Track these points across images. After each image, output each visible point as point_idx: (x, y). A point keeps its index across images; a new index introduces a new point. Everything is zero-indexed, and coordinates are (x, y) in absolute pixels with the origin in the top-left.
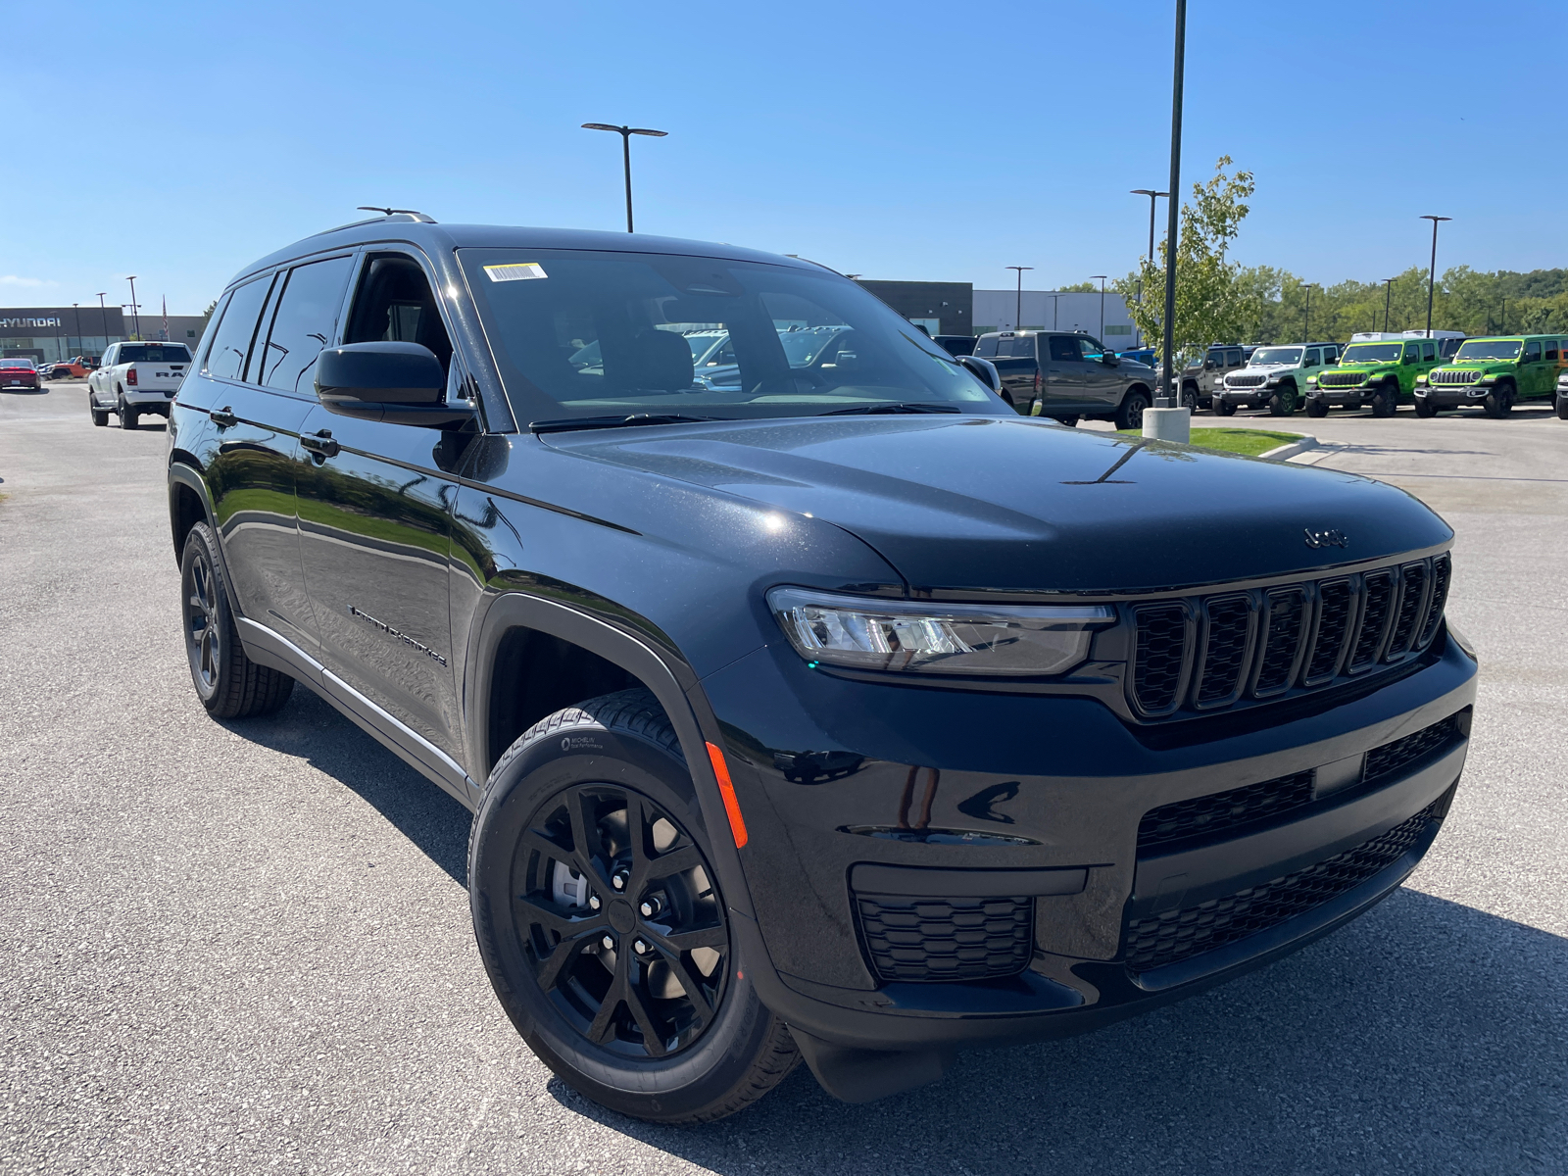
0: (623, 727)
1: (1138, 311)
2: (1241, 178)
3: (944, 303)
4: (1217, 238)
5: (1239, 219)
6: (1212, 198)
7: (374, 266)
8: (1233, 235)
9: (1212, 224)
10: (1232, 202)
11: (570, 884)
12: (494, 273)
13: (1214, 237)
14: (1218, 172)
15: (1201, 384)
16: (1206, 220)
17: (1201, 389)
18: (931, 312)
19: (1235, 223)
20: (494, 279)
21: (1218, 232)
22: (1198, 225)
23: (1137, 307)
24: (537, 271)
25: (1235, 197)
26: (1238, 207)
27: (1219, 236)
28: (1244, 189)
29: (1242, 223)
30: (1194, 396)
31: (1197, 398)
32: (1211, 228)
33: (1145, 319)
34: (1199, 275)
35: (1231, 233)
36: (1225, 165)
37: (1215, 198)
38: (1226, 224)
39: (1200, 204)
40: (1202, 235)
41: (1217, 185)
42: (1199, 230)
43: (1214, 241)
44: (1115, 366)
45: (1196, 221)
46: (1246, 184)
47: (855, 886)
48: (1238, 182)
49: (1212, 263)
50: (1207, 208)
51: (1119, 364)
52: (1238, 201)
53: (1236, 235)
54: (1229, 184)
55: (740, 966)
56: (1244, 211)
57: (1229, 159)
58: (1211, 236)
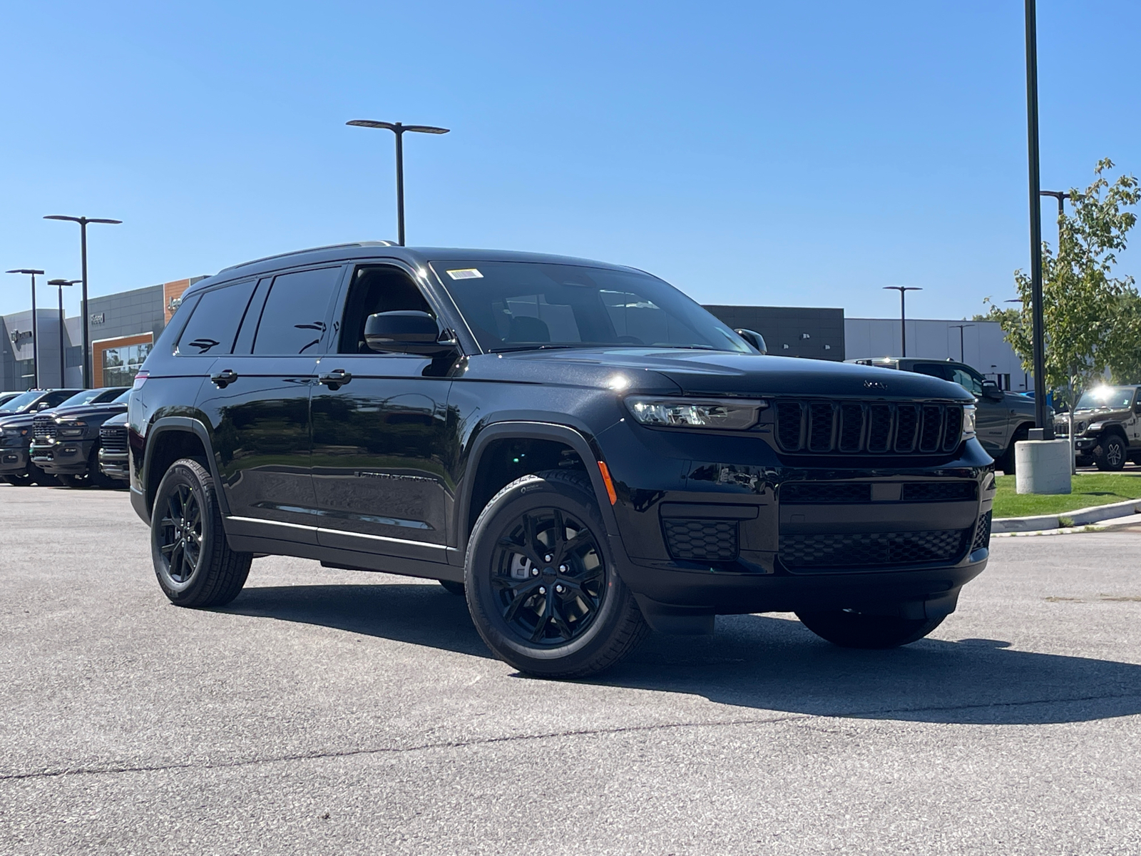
0: (552, 478)
1: (1014, 333)
2: (1125, 183)
3: (805, 336)
4: (1102, 250)
5: (1127, 230)
6: (1092, 206)
7: (360, 273)
8: (1121, 247)
9: (1095, 234)
10: (1117, 210)
11: (521, 568)
12: (454, 274)
13: (1099, 250)
14: (1098, 177)
15: (1129, 431)
16: (1087, 230)
17: (1131, 439)
18: (786, 346)
19: (1123, 232)
20: (454, 278)
21: (1103, 244)
22: (1079, 236)
23: (1013, 329)
24: (477, 274)
25: (1119, 203)
26: (1123, 215)
27: (1105, 248)
28: (1128, 195)
29: (1131, 233)
30: (1121, 447)
31: (1126, 449)
32: (1095, 239)
33: (1023, 343)
34: (1083, 293)
35: (1118, 244)
36: (1106, 167)
37: (1096, 206)
38: (1112, 234)
39: (1079, 213)
40: (1085, 247)
41: (1097, 191)
42: (1081, 241)
43: (1097, 254)
44: (997, 400)
45: (1077, 231)
46: (1131, 191)
47: (662, 514)
48: (1122, 188)
49: (1097, 279)
50: (1089, 216)
51: (1003, 398)
52: (1124, 209)
53: (1124, 247)
54: (1111, 190)
55: (610, 580)
56: (1130, 220)
57: (1109, 162)
58: (1095, 248)
